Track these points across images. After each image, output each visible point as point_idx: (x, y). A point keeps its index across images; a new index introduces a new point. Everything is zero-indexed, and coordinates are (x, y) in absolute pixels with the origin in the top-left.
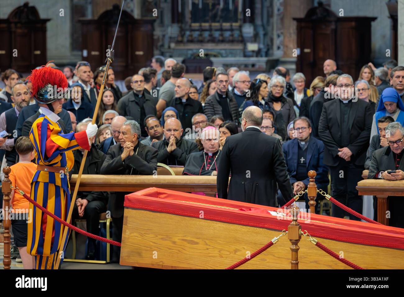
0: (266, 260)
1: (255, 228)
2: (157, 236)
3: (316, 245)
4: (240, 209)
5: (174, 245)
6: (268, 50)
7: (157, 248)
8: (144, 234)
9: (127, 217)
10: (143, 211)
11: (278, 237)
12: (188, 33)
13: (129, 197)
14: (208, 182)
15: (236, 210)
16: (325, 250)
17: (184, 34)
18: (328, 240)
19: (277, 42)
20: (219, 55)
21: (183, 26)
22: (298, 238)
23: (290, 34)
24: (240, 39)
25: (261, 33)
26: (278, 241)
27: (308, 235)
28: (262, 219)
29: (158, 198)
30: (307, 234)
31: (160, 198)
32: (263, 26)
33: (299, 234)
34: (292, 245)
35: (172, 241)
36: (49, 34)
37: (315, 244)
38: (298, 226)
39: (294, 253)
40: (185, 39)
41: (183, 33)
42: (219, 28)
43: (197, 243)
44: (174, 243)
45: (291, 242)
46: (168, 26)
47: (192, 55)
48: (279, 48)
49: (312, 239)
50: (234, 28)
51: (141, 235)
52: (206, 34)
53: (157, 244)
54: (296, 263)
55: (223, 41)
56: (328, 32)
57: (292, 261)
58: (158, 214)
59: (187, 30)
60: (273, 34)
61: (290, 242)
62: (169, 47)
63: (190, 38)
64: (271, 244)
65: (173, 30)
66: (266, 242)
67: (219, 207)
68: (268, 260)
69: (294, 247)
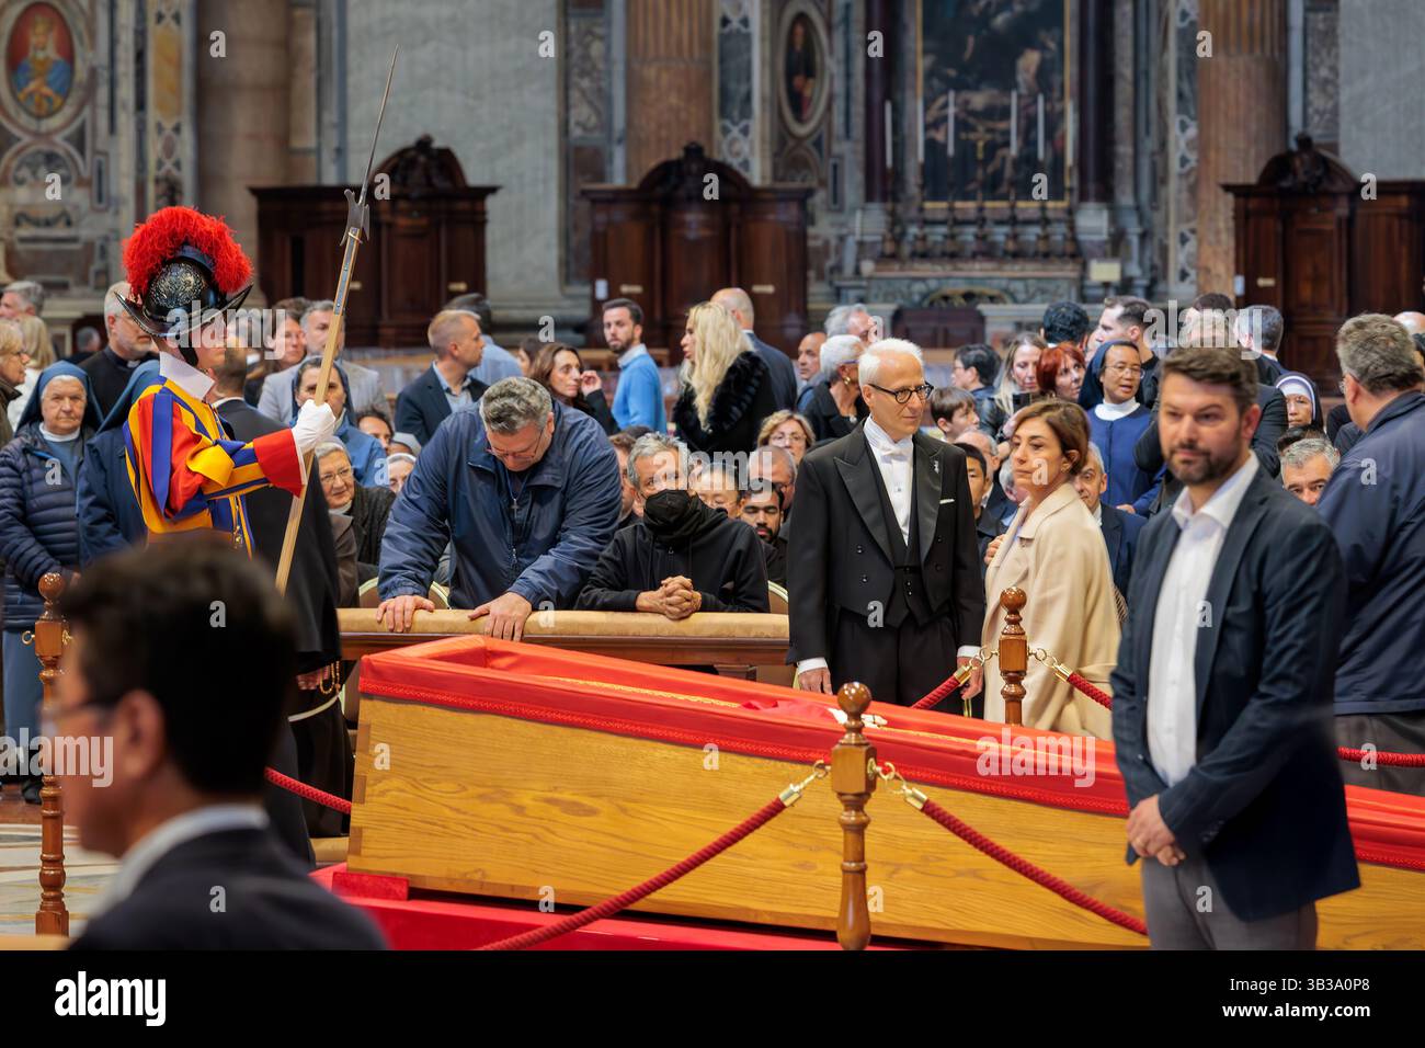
0: (813, 867)
1: (779, 764)
2: (465, 789)
3: (922, 810)
4: (745, 703)
5: (519, 818)
6: (1154, 281)
7: (466, 826)
8: (424, 780)
9: (369, 727)
10: (419, 708)
11: (802, 786)
12: (913, 230)
13: (374, 663)
14: (725, 632)
15: (732, 707)
16: (952, 826)
17: (904, 233)
18: (1013, 803)
19: (1178, 257)
20: (1006, 297)
21: (900, 208)
22: (862, 788)
23: (1218, 233)
24: (1070, 248)
25: (1133, 231)
26: (800, 797)
27: (896, 777)
28: (800, 734)
29: (488, 669)
30: (892, 774)
31: (493, 667)
32: (1138, 208)
33: (867, 775)
34: (846, 810)
35: (512, 804)
36: (494, 233)
37: (920, 806)
38: (864, 749)
39: (851, 836)
40: (906, 250)
41: (898, 230)
42: (1007, 214)
43: (592, 812)
44: (520, 810)
45: (843, 802)
46: (853, 210)
47: (924, 296)
48: (1184, 275)
49: (909, 791)
50: (1050, 215)
51: (412, 785)
52: (969, 234)
53: (465, 813)
54: (858, 868)
55: (1017, 255)
56: (1330, 227)
57: (847, 864)
58: (470, 719)
59: (912, 221)
60: (1166, 235)
61: (839, 802)
62: (857, 271)
63: (919, 246)
64: (778, 808)
65: (868, 223)
66: (765, 801)
67: (682, 697)
68: (820, 867)
69: (852, 817)
